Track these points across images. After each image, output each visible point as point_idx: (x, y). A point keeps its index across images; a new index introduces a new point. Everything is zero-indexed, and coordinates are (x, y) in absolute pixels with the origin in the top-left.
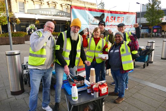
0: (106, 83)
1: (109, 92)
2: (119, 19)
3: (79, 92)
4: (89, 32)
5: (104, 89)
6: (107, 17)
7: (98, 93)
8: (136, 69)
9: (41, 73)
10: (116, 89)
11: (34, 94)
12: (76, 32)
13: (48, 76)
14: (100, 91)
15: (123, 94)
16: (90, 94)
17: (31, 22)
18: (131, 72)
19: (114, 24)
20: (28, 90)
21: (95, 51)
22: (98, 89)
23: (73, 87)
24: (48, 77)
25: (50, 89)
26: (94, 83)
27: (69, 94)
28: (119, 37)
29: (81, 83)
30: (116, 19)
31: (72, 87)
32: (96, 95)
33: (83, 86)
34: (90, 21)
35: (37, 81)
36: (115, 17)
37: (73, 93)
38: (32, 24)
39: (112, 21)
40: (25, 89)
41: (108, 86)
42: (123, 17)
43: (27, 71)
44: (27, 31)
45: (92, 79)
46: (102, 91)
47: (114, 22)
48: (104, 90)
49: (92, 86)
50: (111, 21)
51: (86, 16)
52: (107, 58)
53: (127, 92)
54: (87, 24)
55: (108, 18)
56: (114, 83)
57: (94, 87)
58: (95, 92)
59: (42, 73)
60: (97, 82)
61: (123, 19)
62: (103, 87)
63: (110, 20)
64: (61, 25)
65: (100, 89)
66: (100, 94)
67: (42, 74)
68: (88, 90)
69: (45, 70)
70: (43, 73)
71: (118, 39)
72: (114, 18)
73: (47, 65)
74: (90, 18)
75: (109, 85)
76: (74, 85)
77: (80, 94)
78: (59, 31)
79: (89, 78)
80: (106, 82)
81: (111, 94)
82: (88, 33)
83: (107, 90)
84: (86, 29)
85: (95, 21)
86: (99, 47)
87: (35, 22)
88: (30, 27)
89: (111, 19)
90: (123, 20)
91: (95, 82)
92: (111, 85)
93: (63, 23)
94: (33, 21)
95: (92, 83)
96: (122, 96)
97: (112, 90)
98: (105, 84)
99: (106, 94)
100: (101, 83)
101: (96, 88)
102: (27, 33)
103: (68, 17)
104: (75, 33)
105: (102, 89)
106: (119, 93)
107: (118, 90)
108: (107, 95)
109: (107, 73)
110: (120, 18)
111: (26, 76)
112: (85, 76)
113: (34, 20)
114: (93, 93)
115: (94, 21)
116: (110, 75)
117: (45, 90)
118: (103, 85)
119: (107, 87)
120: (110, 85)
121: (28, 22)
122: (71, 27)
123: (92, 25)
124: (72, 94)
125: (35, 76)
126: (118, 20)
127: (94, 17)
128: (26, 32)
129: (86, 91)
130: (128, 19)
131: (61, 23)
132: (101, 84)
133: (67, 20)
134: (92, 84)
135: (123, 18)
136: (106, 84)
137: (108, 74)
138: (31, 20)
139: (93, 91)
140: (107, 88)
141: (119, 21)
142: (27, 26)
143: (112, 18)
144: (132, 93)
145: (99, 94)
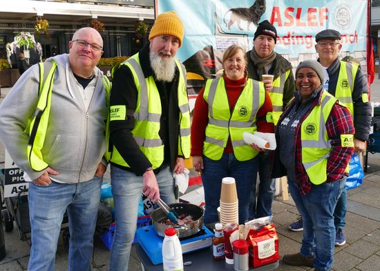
0: (273, 227)
1: (282, 255)
2: (313, 14)
3: (186, 256)
4: (216, 60)
5: (267, 245)
6: (274, 9)
7: (246, 256)
8: (373, 177)
9: (61, 197)
10: (306, 244)
11: (39, 262)
12: (169, 53)
13: (86, 203)
14: (253, 250)
15: (328, 259)
16: (221, 259)
17: (20, 25)
18: (355, 187)
19: (298, 33)
20: (15, 251)
21: (229, 124)
22: (246, 245)
23: (166, 238)
24: (85, 209)
25: (92, 245)
26: (233, 225)
27: (155, 262)
28: (310, 75)
29: (193, 227)
30: (304, 16)
31: (163, 238)
32: (240, 262)
33: (198, 234)
34: (217, 25)
35: (48, 221)
36: (299, 10)
37: (168, 257)
38: (26, 31)
39: (292, 22)
40: (7, 248)
41: (278, 234)
42: (324, 8)
43: (15, 188)
44: (9, 55)
45: (228, 212)
46: (261, 250)
47: (298, 25)
48: (266, 247)
49: (227, 234)
50: (288, 21)
51: (205, 6)
52: (273, 147)
53: (341, 253)
54: (209, 32)
55: (278, 12)
56: (299, 225)
57: (234, 237)
58: (236, 255)
59: (67, 196)
60: (242, 221)
61: (324, 14)
62: (263, 237)
63: (284, 19)
64: (120, 34)
65: (254, 244)
66: (254, 261)
67: (64, 200)
68: (215, 247)
69: (76, 184)
70: (70, 194)
71: (306, 84)
72: (296, 11)
73: (78, 169)
74: (218, 14)
75: (284, 233)
76: (170, 234)
77: (190, 263)
78: (113, 53)
79: (219, 209)
80: (272, 221)
81: (289, 261)
82: (213, 62)
83: (277, 248)
84: (205, 49)
85: (235, 24)
86: (243, 112)
87: (33, 25)
88: (17, 42)
89: (287, 16)
90: (327, 18)
91: (237, 220)
92: (290, 231)
93: (126, 28)
94: (27, 21)
95: (228, 225)
96: (325, 266)
97: (295, 248)
98: (269, 227)
99: (273, 259)
100: (257, 224)
101: (241, 241)
102: (9, 61)
103: (144, 7)
104: (166, 59)
105: (259, 244)
106: (315, 257)
107: (311, 246)
108: (277, 264)
109: (277, 192)
110: (315, 10)
111: (10, 204)
112: (202, 204)
113: (29, 19)
114: (231, 257)
115: (231, 22)
116: (287, 197)
117: (75, 249)
118: (262, 231)
119: (275, 237)
120: (285, 231)
121: (10, 25)
122: (152, 38)
123: (226, 38)
124: (165, 261)
125: (44, 207)
126: (309, 19)
127: (232, 10)
128: (6, 58)
129: (208, 250)
130: (341, 14)
131: (121, 28)
132: (255, 228)
133: (142, 19)
134: (226, 230)
135: (327, 11)
136: (273, 229)
137: (281, 195)
138: (20, 19)
139: (231, 249)
140: (276, 242)
141: (313, 21)
142: (9, 37)
143: (290, 13)
144: (360, 255)
145: (251, 259)
